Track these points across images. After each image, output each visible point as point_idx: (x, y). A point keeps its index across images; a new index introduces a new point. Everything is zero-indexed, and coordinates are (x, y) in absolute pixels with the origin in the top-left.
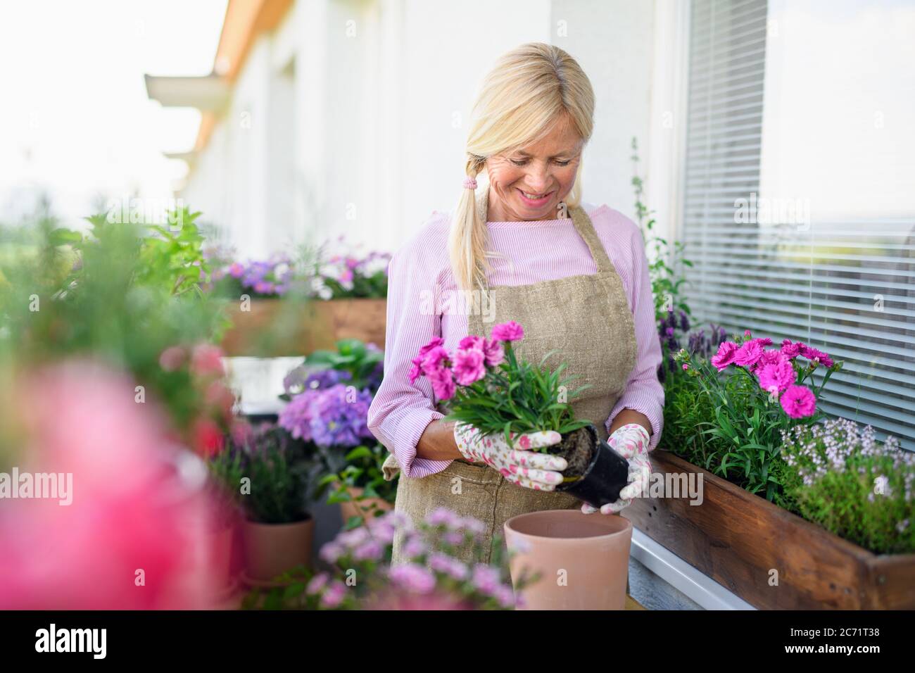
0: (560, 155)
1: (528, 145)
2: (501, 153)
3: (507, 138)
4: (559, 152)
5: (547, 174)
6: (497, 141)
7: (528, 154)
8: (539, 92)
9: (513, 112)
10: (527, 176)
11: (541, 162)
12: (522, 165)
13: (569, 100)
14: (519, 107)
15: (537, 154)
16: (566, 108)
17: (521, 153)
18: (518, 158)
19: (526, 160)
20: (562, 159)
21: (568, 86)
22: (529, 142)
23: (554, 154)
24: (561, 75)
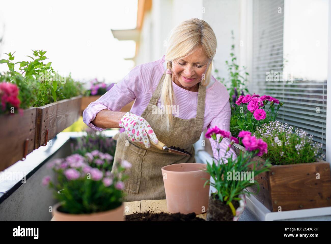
0: (198, 63)
1: (185, 57)
2: (175, 60)
3: (178, 54)
4: (197, 61)
5: (192, 70)
6: (175, 54)
7: (185, 61)
8: (191, 36)
9: (180, 43)
10: (185, 70)
11: (190, 65)
12: (183, 65)
13: (203, 41)
14: (183, 42)
15: (188, 61)
16: (201, 44)
17: (182, 60)
18: (181, 62)
19: (184, 63)
20: (198, 65)
21: (204, 36)
22: (186, 56)
23: (195, 62)
24: (202, 31)
